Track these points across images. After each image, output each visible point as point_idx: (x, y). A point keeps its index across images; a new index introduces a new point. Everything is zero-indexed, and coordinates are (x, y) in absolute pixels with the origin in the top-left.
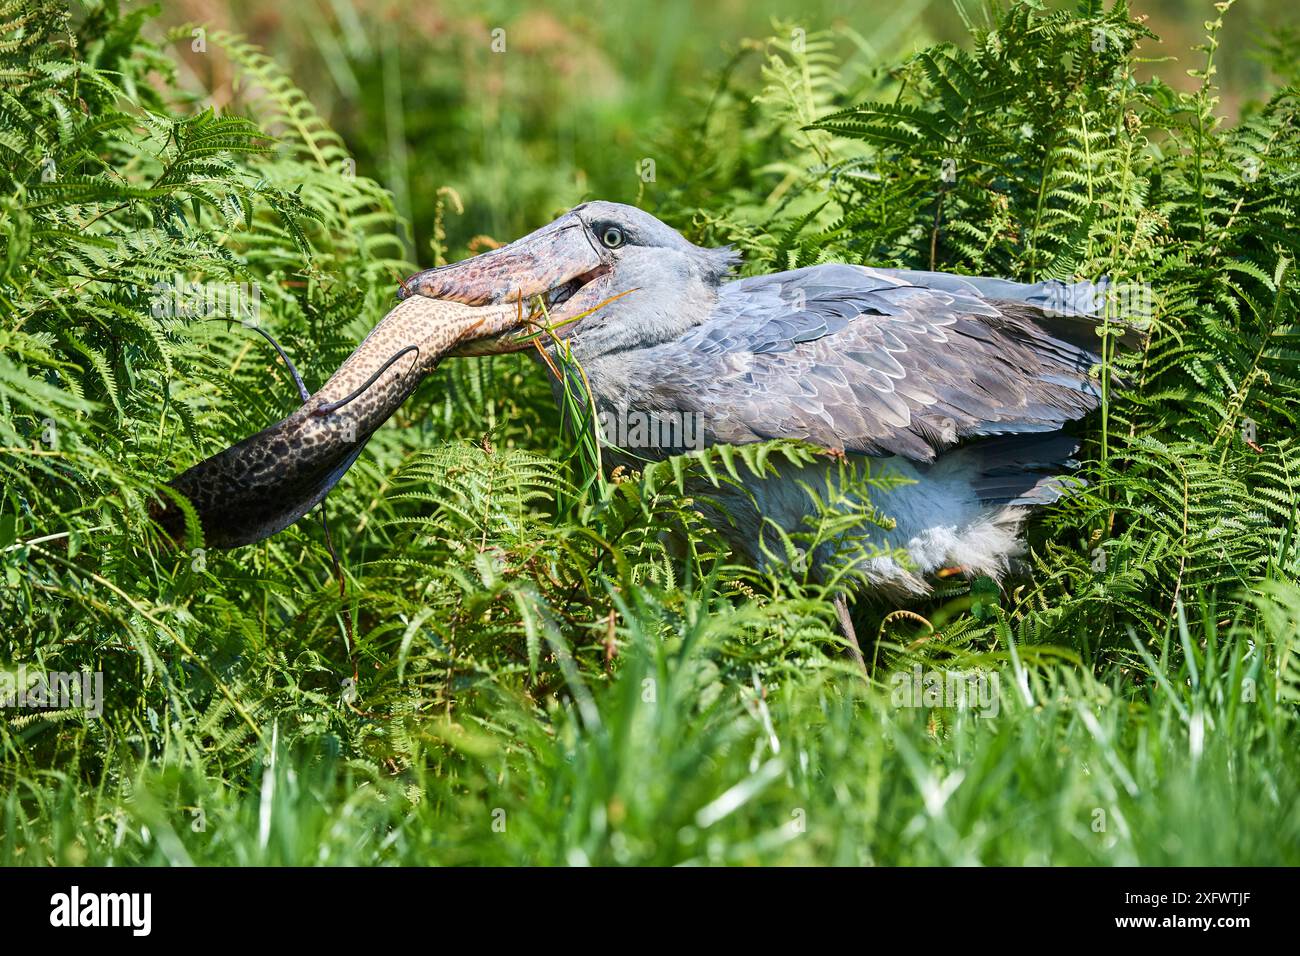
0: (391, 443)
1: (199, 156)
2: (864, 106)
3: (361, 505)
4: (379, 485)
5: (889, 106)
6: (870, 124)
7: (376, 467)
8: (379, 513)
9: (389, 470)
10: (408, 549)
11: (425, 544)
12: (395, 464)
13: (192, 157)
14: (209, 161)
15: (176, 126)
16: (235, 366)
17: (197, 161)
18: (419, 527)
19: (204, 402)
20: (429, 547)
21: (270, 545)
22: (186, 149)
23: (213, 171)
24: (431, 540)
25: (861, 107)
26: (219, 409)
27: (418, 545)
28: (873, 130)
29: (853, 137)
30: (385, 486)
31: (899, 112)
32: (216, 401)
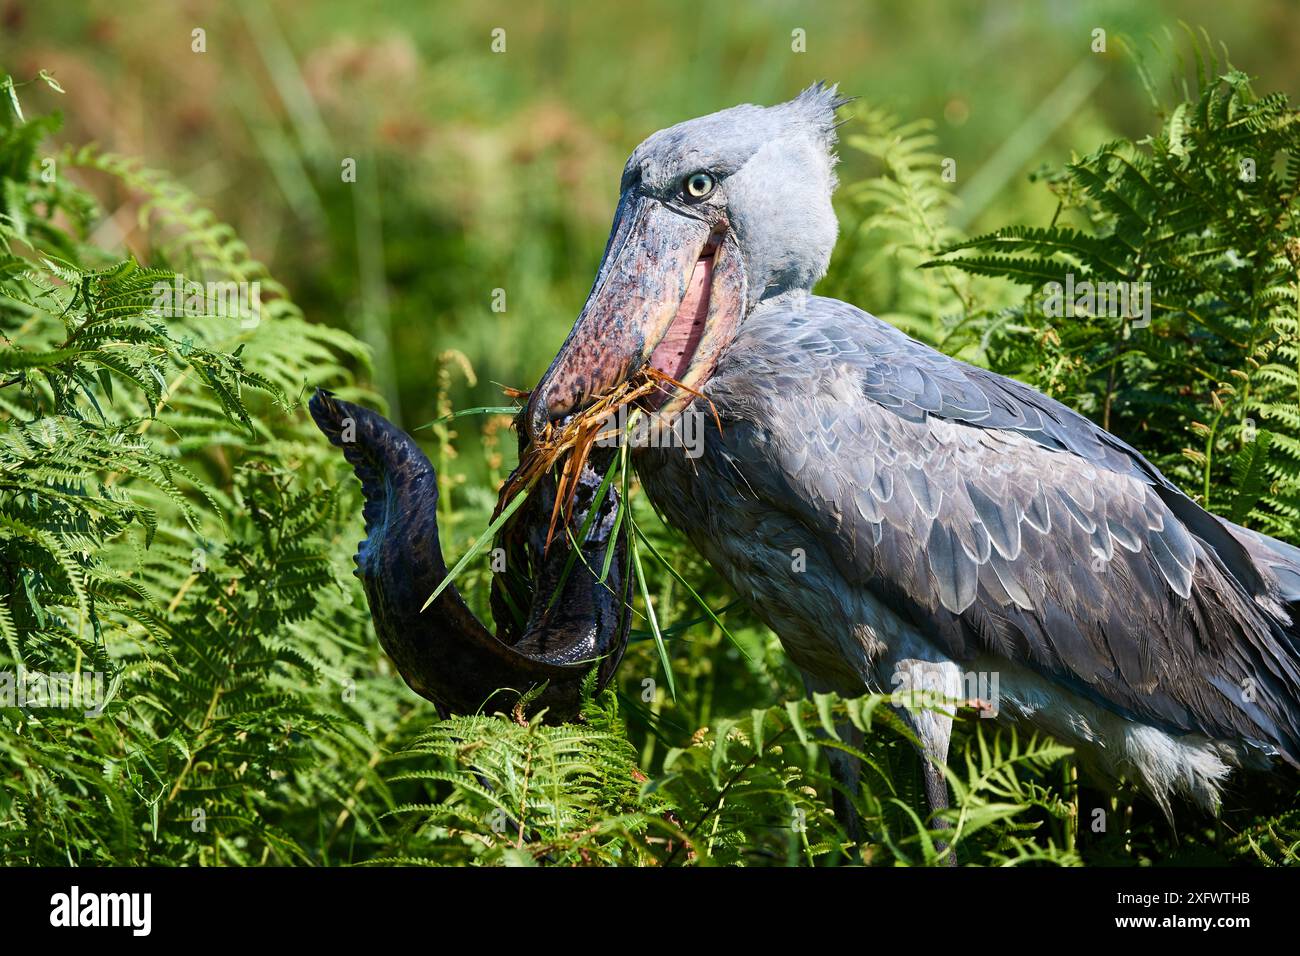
0: (379, 698)
1: (117, 315)
2: (1005, 232)
3: (346, 787)
4: (367, 755)
5: (1040, 231)
6: (1015, 255)
7: (364, 731)
8: (368, 795)
9: (381, 736)
10: (411, 845)
11: (433, 837)
12: (389, 727)
13: (108, 317)
14: (131, 321)
15: (86, 281)
16: (175, 602)
17: (116, 323)
18: (424, 817)
19: (132, 649)
20: (439, 841)
21: (222, 842)
22: (99, 308)
23: (136, 335)
24: (441, 832)
25: (1003, 232)
26: (155, 658)
27: (423, 838)
28: (1019, 264)
29: (993, 274)
30: (376, 757)
31: (1054, 238)
32: (147, 648)
